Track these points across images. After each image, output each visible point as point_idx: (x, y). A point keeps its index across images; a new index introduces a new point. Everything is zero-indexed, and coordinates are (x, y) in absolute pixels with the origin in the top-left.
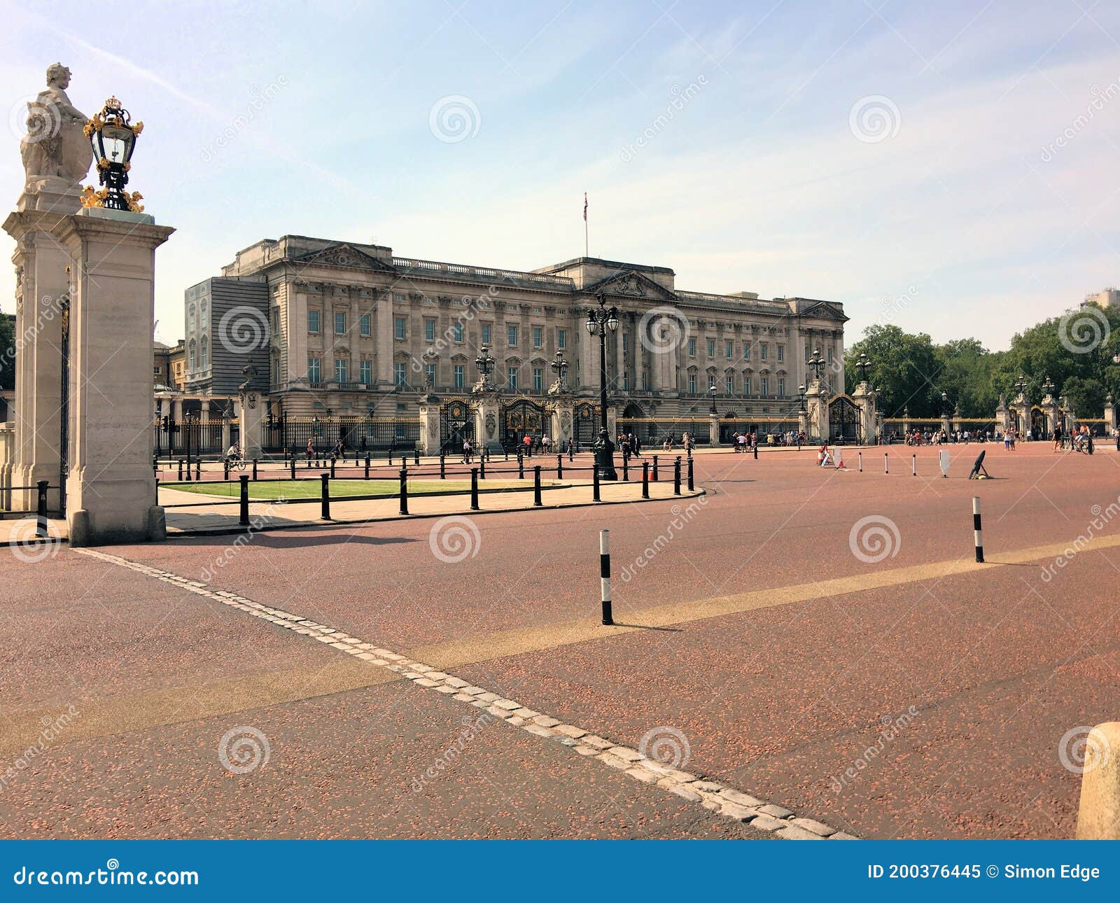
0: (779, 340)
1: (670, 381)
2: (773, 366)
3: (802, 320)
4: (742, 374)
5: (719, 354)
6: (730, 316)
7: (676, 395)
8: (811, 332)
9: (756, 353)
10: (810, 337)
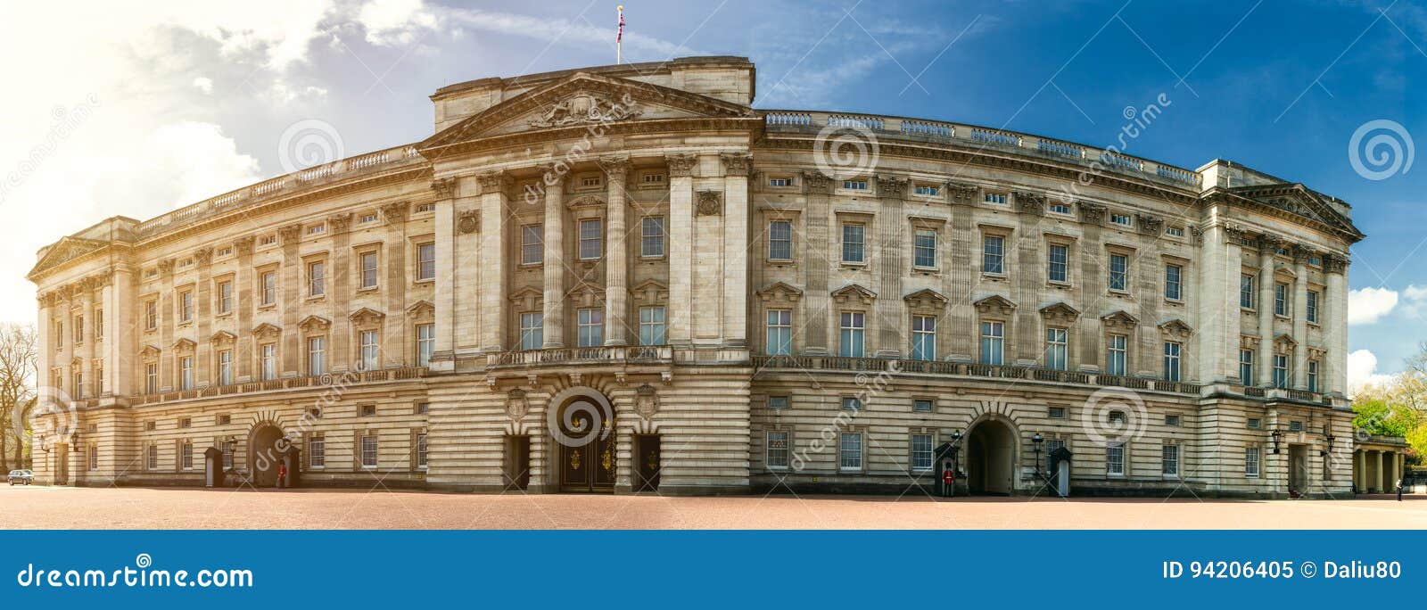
0: (1171, 249)
1: (723, 316)
2: (1149, 305)
3: (1234, 210)
4: (1038, 317)
5: (955, 260)
7: (740, 356)
8: (1260, 243)
9: (1091, 270)
10: (1260, 254)
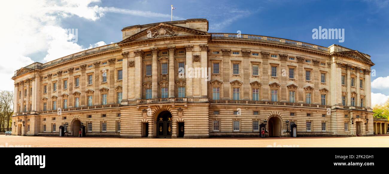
0: (322, 69)
1: (201, 90)
3: (339, 58)
4: (287, 88)
5: (264, 73)
6: (275, 49)
7: (206, 100)
8: (346, 67)
9: (301, 75)
10: (346, 70)
